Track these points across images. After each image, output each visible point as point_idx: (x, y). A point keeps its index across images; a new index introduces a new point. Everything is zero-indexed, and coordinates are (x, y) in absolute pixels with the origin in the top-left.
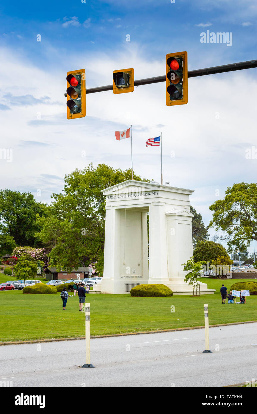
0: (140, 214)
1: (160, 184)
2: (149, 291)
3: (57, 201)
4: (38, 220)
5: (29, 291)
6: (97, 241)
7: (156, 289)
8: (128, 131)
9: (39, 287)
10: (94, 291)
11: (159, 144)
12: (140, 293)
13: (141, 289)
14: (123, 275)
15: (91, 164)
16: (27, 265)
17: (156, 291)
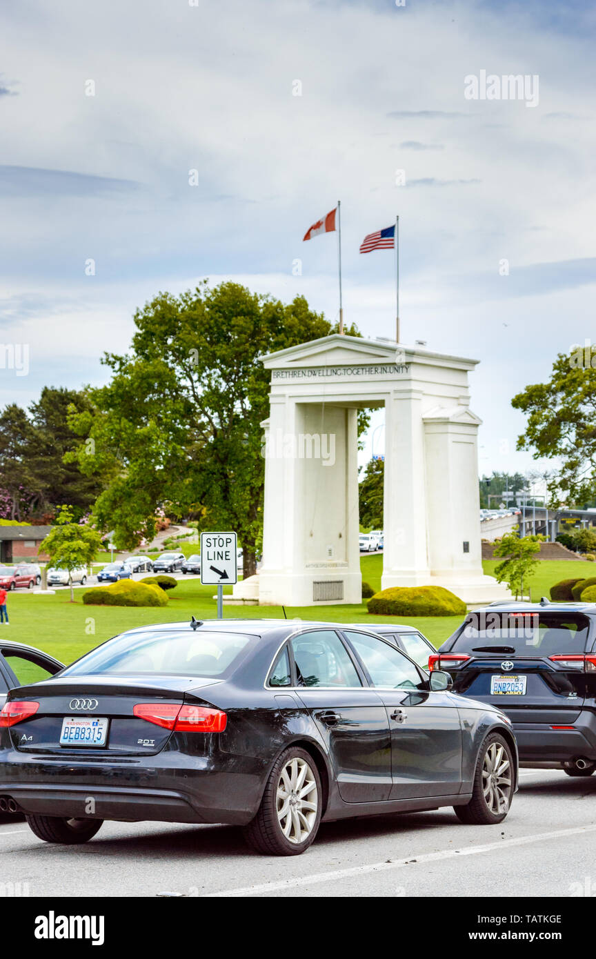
0: (342, 414)
1: (391, 344)
2: (418, 602)
3: (114, 371)
4: (72, 419)
5: (103, 598)
6: (214, 473)
7: (432, 599)
8: (331, 216)
9: (128, 591)
10: (240, 598)
11: (393, 244)
12: (397, 607)
13: (399, 598)
14: (310, 562)
15: (205, 282)
16: (76, 535)
17: (433, 603)
